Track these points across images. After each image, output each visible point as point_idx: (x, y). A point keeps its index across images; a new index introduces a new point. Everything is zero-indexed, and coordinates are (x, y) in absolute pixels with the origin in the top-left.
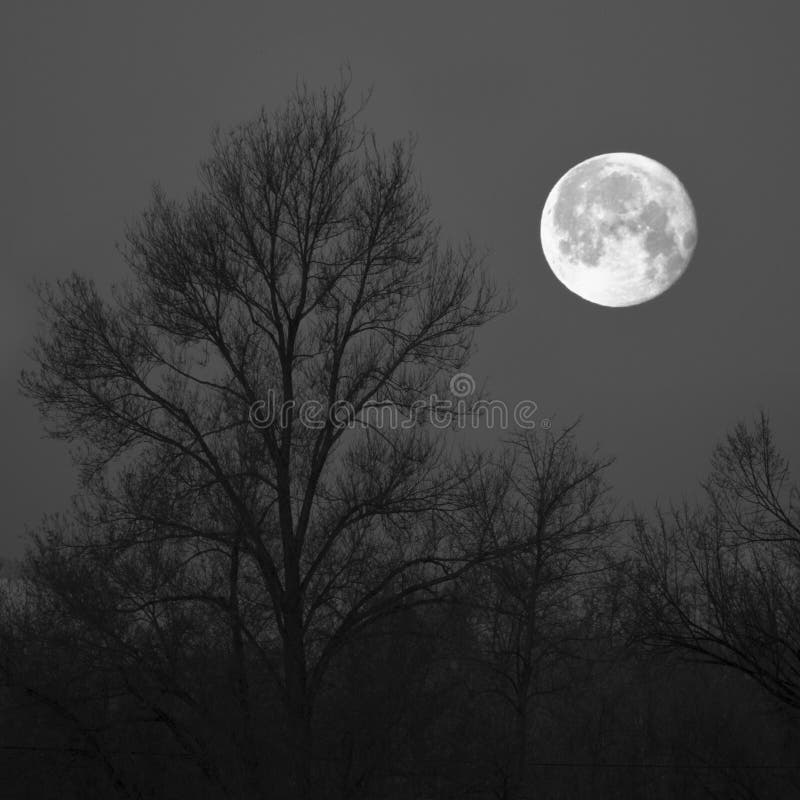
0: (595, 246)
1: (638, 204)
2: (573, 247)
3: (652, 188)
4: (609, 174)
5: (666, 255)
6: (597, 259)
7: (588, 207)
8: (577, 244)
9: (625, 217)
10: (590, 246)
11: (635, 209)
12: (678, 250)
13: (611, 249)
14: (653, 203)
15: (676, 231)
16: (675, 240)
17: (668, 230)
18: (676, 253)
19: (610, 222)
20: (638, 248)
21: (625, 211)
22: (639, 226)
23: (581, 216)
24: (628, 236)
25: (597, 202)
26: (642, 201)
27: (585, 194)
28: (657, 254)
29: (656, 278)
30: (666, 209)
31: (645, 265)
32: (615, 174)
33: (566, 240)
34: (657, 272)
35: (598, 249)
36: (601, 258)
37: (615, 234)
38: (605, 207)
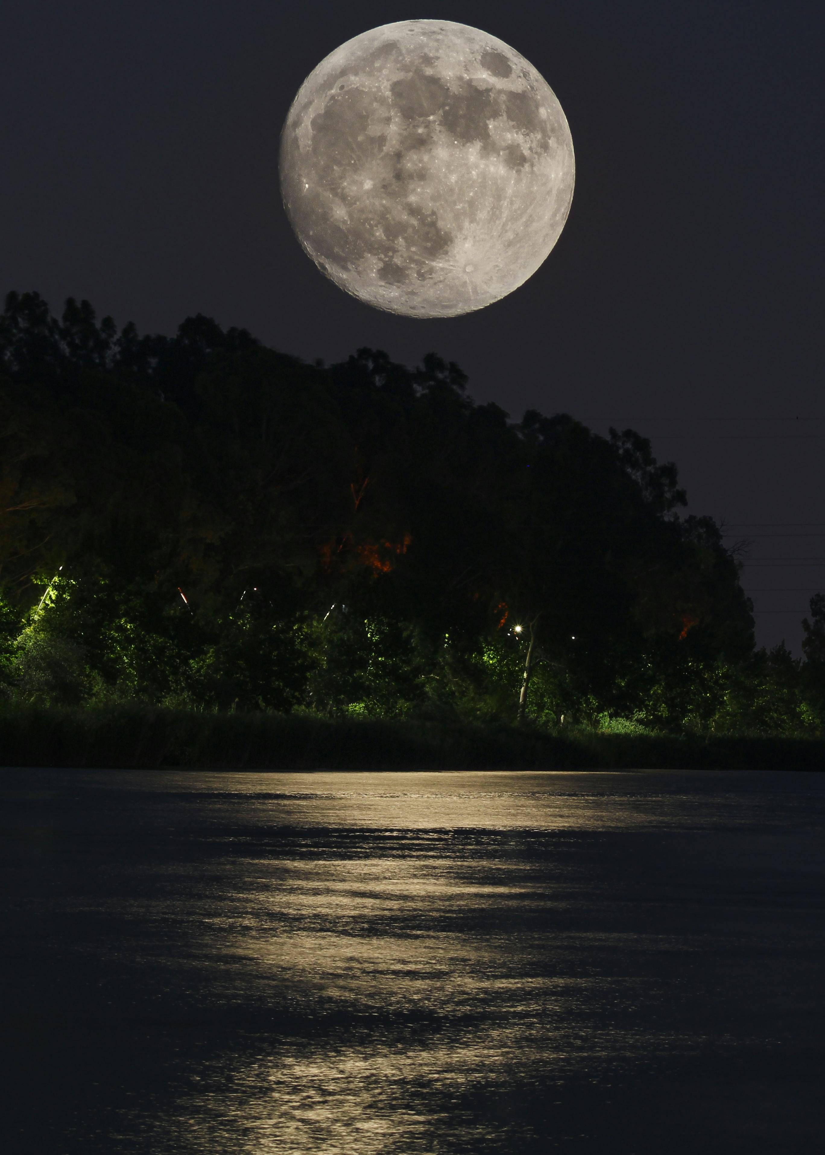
0: (414, 222)
1: (382, 112)
2: (398, 261)
3: (371, 74)
4: (311, 132)
5: (495, 115)
6: (438, 231)
7: (344, 198)
8: (395, 251)
9: (392, 144)
10: (410, 230)
11: (388, 120)
12: (500, 92)
13: (434, 199)
14: (396, 87)
15: (466, 77)
16: (482, 87)
17: (454, 89)
18: (503, 98)
19: (386, 173)
20: (457, 153)
21: (382, 140)
22: (420, 131)
23: (350, 215)
24: (426, 158)
25: (342, 177)
26: (382, 101)
27: (320, 189)
28: (486, 126)
29: (526, 153)
30: (419, 72)
31: (493, 159)
32: (314, 123)
33: (381, 265)
34: (518, 145)
35: (422, 221)
36: (440, 224)
37: (411, 177)
38: (356, 169)
